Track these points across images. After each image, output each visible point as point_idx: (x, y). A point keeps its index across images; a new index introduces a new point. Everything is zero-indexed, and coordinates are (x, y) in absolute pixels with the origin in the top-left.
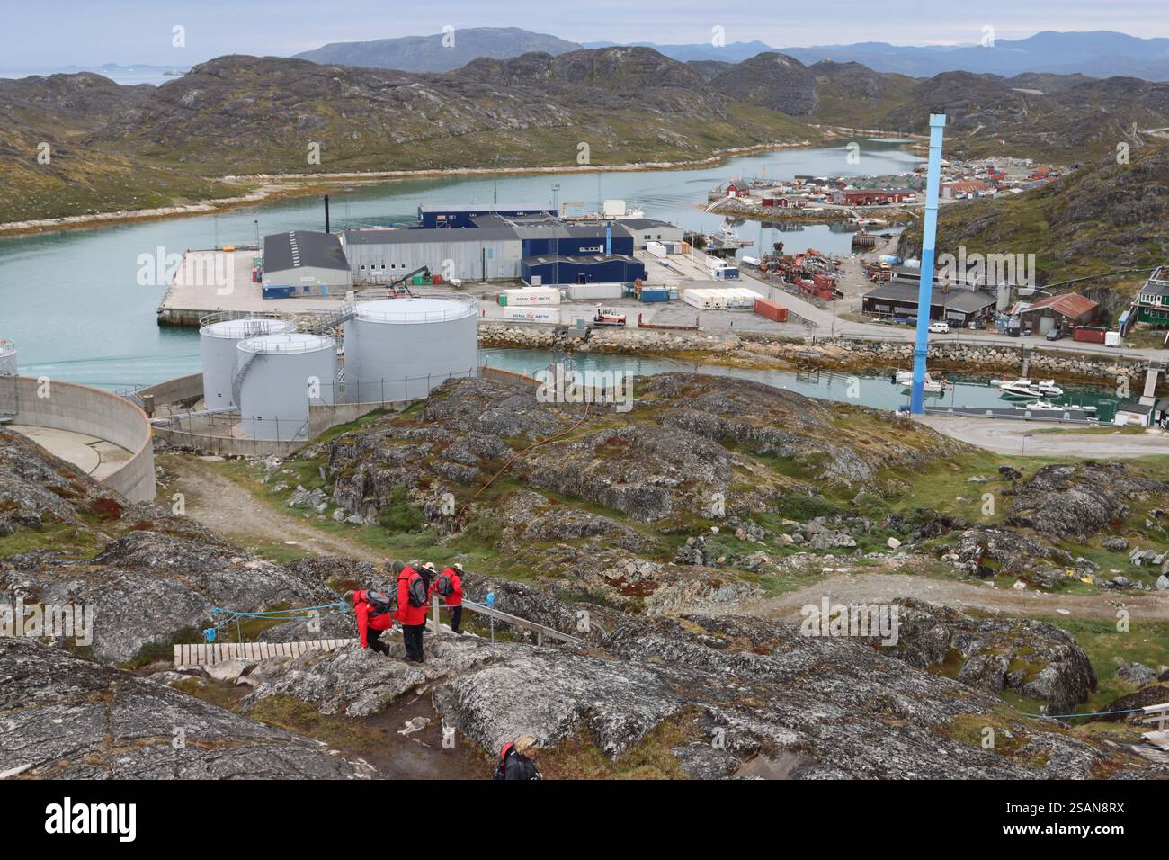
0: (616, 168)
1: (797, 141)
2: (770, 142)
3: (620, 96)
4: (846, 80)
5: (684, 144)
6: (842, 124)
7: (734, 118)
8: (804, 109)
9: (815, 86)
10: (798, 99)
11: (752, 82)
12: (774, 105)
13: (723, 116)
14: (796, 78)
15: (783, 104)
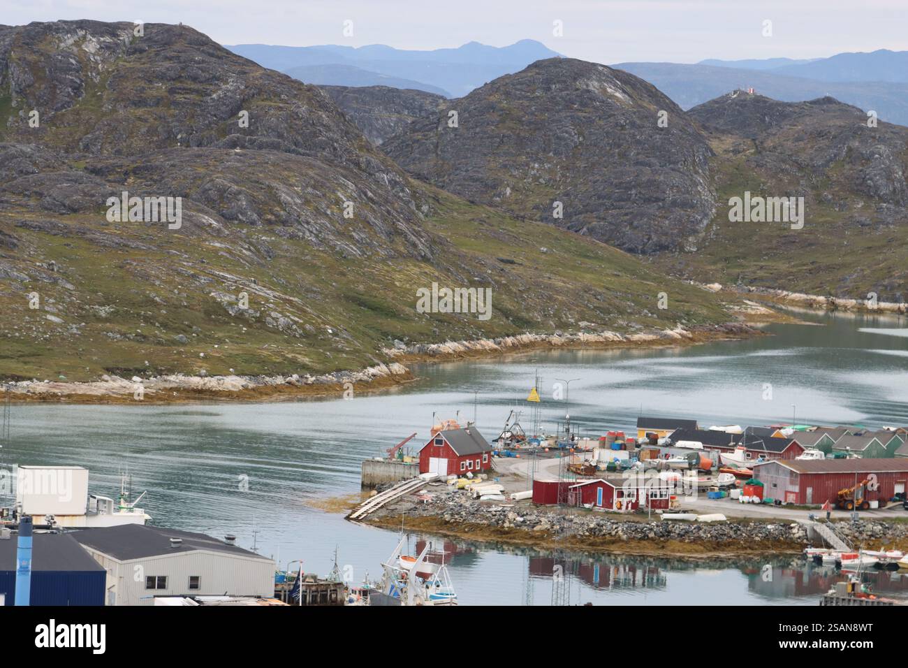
0: (66, 388)
1: (648, 327)
2: (563, 326)
3: (95, 171)
4: (804, 149)
5: (291, 322)
6: (789, 280)
7: (451, 250)
8: (672, 234)
9: (706, 163)
10: (654, 202)
11: (511, 150)
12: (578, 220)
13: (417, 242)
14: (648, 140)
15: (604, 219)
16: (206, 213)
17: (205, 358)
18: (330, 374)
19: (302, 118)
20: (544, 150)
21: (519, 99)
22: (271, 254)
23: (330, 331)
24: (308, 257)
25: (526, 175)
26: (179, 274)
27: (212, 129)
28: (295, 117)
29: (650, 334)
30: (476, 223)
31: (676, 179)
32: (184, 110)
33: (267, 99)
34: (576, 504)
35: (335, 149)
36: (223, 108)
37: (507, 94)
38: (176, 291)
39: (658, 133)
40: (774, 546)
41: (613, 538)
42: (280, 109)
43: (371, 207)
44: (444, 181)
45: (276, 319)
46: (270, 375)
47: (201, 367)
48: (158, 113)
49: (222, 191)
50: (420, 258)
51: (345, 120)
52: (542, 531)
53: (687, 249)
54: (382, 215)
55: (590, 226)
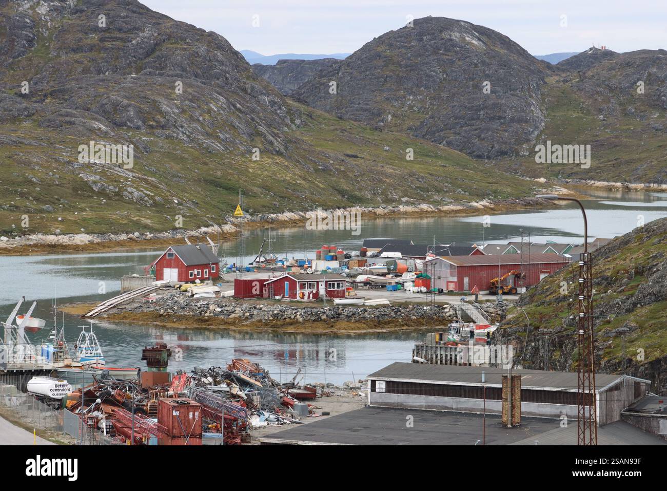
3: (22, 95)
4: (615, 76)
5: (144, 195)
6: (597, 173)
7: (303, 146)
8: (510, 143)
9: (538, 89)
10: (497, 119)
11: (393, 87)
12: (439, 135)
13: (274, 140)
14: (495, 74)
15: (459, 134)
16: (98, 121)
17: (62, 221)
18: (166, 232)
19: (201, 56)
20: (417, 86)
21: (399, 48)
22: (147, 150)
23: (176, 202)
24: (178, 152)
25: (403, 105)
26: (56, 161)
27: (132, 67)
28: (196, 55)
29: (458, 205)
30: (338, 132)
31: (514, 102)
32: (111, 54)
33: (175, 43)
34: (269, 296)
35: (227, 79)
36: (141, 51)
37: (391, 45)
38: (51, 174)
39: (501, 69)
40: (428, 323)
41: (291, 321)
42: (185, 49)
43: (237, 115)
44: (342, 113)
45: (131, 193)
46: (116, 233)
47: (57, 228)
48: (91, 56)
49: (116, 106)
50: (274, 153)
51: (238, 58)
52: (235, 318)
53: (522, 153)
54: (247, 121)
55: (448, 140)
